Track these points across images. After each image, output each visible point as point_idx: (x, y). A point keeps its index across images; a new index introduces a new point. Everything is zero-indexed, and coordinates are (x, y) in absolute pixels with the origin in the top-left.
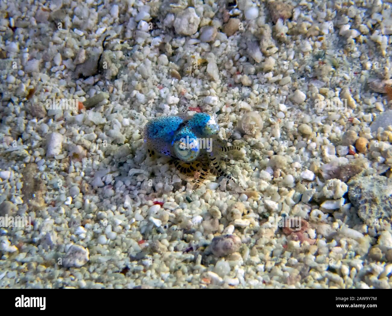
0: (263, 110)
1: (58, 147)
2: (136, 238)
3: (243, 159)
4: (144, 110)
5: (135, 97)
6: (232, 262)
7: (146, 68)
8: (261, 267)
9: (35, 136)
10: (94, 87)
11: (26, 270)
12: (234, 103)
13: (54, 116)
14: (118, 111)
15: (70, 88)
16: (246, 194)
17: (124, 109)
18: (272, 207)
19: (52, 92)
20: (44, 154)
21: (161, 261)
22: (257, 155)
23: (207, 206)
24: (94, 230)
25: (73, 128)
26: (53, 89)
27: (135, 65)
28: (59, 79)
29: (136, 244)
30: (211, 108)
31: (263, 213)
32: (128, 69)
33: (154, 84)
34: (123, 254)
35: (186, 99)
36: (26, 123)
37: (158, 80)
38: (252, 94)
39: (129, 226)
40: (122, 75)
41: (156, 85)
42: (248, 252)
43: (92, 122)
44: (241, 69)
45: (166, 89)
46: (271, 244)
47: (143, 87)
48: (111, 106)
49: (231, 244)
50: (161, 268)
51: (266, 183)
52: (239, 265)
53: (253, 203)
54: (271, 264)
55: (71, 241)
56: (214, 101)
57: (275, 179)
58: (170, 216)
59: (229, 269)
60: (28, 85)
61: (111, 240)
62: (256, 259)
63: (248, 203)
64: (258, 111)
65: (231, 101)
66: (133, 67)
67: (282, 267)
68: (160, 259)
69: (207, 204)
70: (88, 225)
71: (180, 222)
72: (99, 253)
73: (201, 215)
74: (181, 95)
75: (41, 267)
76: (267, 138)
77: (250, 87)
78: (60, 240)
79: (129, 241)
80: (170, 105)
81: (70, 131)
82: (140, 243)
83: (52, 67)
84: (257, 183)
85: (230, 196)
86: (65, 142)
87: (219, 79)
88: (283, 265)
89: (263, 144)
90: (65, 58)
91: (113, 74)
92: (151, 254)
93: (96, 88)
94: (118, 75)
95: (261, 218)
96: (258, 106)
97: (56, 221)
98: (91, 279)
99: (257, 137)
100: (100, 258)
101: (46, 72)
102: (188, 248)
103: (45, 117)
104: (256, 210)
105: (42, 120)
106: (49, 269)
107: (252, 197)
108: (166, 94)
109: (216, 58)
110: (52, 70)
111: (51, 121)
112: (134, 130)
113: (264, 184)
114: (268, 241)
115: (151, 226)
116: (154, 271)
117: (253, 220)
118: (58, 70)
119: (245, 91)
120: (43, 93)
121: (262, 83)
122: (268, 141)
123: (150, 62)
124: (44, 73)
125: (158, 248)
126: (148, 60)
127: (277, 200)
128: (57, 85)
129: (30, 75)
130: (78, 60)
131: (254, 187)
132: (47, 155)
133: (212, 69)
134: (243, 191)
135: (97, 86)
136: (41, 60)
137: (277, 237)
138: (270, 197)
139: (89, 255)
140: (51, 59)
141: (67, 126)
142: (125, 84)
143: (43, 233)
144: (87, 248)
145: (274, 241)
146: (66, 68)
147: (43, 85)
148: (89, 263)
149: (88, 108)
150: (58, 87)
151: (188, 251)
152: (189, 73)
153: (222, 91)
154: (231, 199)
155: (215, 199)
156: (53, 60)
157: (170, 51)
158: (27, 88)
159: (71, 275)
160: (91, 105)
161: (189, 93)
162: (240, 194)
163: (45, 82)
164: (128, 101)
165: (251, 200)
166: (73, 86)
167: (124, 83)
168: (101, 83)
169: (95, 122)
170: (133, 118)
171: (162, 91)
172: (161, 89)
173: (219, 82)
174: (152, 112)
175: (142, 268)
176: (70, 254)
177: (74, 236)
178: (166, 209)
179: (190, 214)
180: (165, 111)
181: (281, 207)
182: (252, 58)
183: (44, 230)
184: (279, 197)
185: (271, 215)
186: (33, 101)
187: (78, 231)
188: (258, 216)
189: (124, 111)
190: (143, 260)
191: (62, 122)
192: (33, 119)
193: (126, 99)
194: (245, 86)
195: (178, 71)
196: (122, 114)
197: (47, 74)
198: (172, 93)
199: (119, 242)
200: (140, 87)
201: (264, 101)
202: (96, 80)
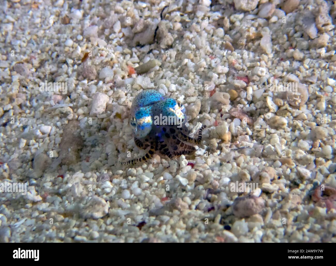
0: (311, 83)
1: (102, 106)
2: (160, 195)
3: (284, 129)
4: (192, 77)
5: (186, 65)
6: (252, 223)
7: (201, 38)
8: (282, 230)
9: (82, 96)
10: (148, 55)
11: (45, 219)
12: (283, 75)
13: (105, 79)
14: (167, 78)
15: (126, 54)
16: (280, 160)
17: (173, 76)
18: (304, 174)
19: (106, 57)
20: (88, 113)
21: (179, 218)
22: (298, 126)
23: (239, 170)
24: (120, 186)
25: (120, 90)
26: (108, 54)
27: (191, 36)
28: (116, 46)
29: (158, 200)
30: (258, 79)
31: (294, 179)
32: (184, 39)
33: (206, 55)
34: (144, 209)
35: (235, 69)
36: (76, 83)
37: (211, 51)
38: (301, 67)
39: (156, 184)
40: (177, 45)
41: (209, 56)
42: (270, 215)
43: (140, 86)
44: (294, 44)
45: (218, 60)
46: (297, 210)
47: (195, 56)
48: (162, 73)
49: (253, 204)
50: (177, 225)
51: (303, 152)
52: (258, 227)
53: (287, 170)
54: (292, 228)
55: (96, 194)
56: (262, 72)
57: (313, 149)
58: (198, 176)
59: (247, 229)
60: (84, 49)
61: (135, 195)
62: (277, 223)
63: (281, 169)
64: (306, 84)
65: (280, 74)
66: (188, 37)
67: (303, 232)
68: (179, 216)
69: (239, 168)
70: (115, 181)
71: (207, 182)
72: (119, 206)
73: (230, 178)
74: (231, 66)
75: (59, 217)
76: (312, 110)
77: (301, 61)
78: (85, 192)
79: (152, 197)
80: (219, 74)
81: (117, 93)
82: (162, 199)
83: (110, 34)
84: (294, 152)
85: (264, 163)
86: (110, 102)
87: (272, 52)
88: (305, 230)
89: (306, 116)
90: (123, 26)
91: (168, 43)
92: (171, 211)
93: (151, 56)
94: (174, 45)
95: (292, 185)
96: (307, 79)
97: (86, 175)
98: (106, 231)
99: (301, 108)
100: (120, 211)
101: (104, 38)
102: (210, 207)
103: (95, 79)
104: (287, 177)
105: (93, 82)
106: (67, 219)
107: (286, 164)
108: (216, 64)
109: (271, 33)
110: (111, 37)
111: (101, 83)
112: (179, 95)
113: (301, 153)
114: (294, 206)
115: (177, 185)
116: (169, 227)
117: (282, 186)
118: (116, 38)
119: (296, 64)
120: (97, 57)
121: (314, 58)
122: (312, 113)
123: (206, 34)
124: (102, 39)
125: (179, 205)
126: (204, 32)
127: (311, 169)
128: (113, 51)
129: (88, 40)
130: (136, 29)
131: (290, 155)
132: (90, 114)
133: (266, 43)
134: (278, 158)
135: (151, 54)
136: (101, 27)
137: (305, 204)
138: (305, 166)
139: (109, 208)
140: (110, 26)
141: (115, 89)
142: (179, 54)
143: (70, 185)
144: (108, 202)
145: (301, 207)
146: (124, 36)
147: (99, 50)
148: (107, 216)
149: (139, 73)
150: (114, 53)
151: (209, 210)
152: (242, 45)
153: (273, 63)
154: (264, 165)
155: (248, 163)
156: (112, 27)
157: (228, 25)
158: (82, 52)
159: (87, 225)
160: (143, 71)
161: (240, 64)
162: (274, 161)
163: (102, 47)
164: (178, 69)
165: (284, 167)
166: (129, 53)
167: (178, 52)
168: (156, 52)
169: (142, 85)
170: (180, 85)
171: (213, 61)
172: (212, 58)
173: (271, 56)
174: (200, 80)
175: (158, 222)
176: (90, 205)
177: (99, 190)
178: (196, 170)
179: (219, 176)
180: (213, 79)
181: (315, 175)
182: (306, 33)
183: (71, 182)
184: (314, 166)
185: (302, 183)
186: (87, 63)
187: (104, 185)
188: (289, 182)
189: (173, 78)
190: (161, 216)
191: (111, 84)
192: (84, 80)
193: (177, 67)
194: (297, 61)
195: (231, 43)
196: (171, 80)
197: (105, 40)
198: (223, 63)
199: (141, 198)
200: (192, 56)
201: (313, 74)
202: (151, 49)
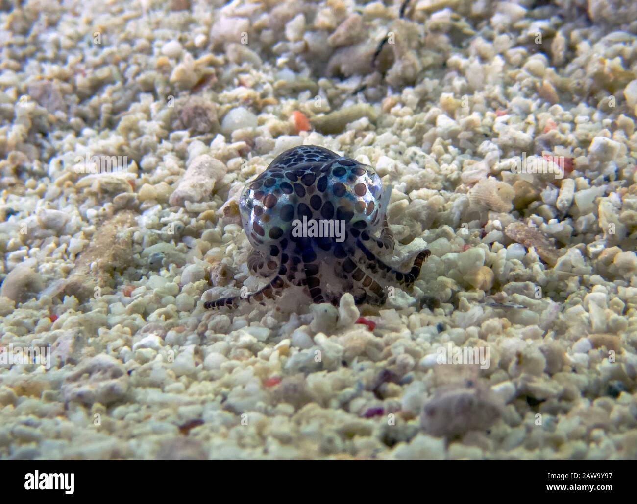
10: (354, 97)
13: (231, 133)
15: (301, 90)
26: (257, 83)
27: (464, 63)
28: (282, 69)
32: (448, 70)
36: (162, 135)
40: (427, 79)
41: (495, 109)
66: (455, 66)
83: (275, 42)
90: (309, 28)
91: (404, 72)
93: (358, 100)
94: (419, 79)
101: (259, 49)
103: (210, 132)
110: (275, 48)
111: (219, 139)
118: (287, 51)
120: (230, 87)
123: (501, 64)
126: (498, 58)
129: (219, 49)
130: (338, 36)
135: (360, 96)
136: (256, 23)
140: (280, 23)
146: (305, 49)
147: (240, 72)
150: (272, 83)
156: (282, 27)
158: (196, 70)
161: (562, 131)
164: (413, 129)
167: (426, 97)
170: (407, 163)
172: (500, 115)
186: (201, 97)
192: (182, 130)
202: (364, 83)
